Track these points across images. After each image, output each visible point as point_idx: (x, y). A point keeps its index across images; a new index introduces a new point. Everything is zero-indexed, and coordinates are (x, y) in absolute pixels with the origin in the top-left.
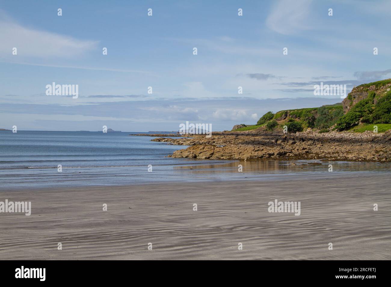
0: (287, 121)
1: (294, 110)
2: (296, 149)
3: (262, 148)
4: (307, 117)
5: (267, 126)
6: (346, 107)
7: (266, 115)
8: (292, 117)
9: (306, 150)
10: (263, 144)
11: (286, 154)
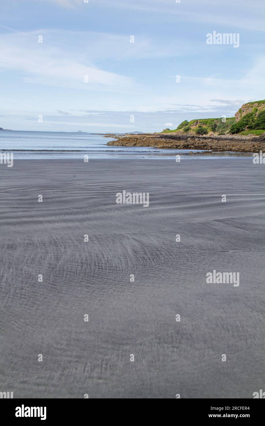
0: (198, 127)
1: (202, 120)
2: (197, 143)
3: (171, 141)
4: (211, 125)
5: (184, 130)
6: (238, 118)
7: (183, 122)
8: (201, 124)
9: (204, 144)
10: (173, 139)
11: (189, 146)
